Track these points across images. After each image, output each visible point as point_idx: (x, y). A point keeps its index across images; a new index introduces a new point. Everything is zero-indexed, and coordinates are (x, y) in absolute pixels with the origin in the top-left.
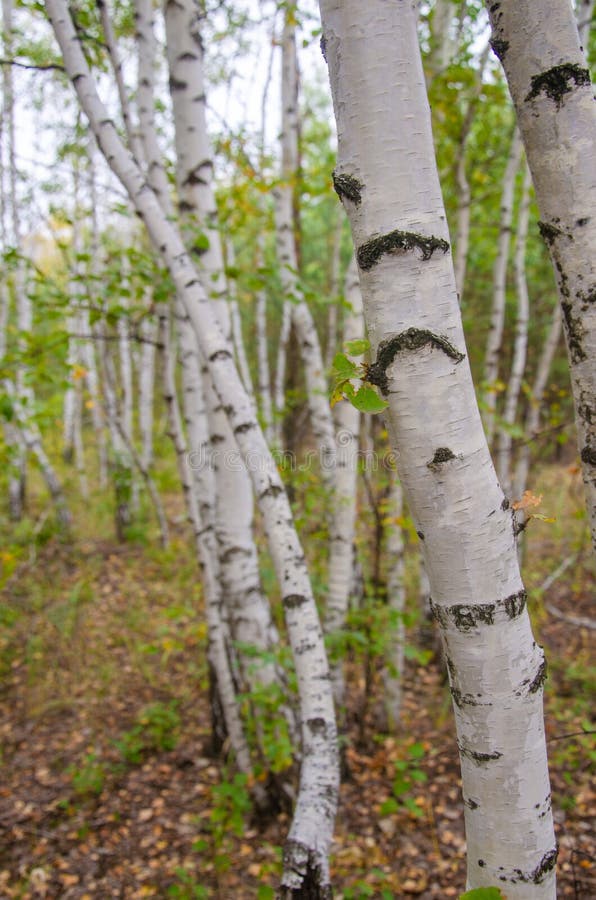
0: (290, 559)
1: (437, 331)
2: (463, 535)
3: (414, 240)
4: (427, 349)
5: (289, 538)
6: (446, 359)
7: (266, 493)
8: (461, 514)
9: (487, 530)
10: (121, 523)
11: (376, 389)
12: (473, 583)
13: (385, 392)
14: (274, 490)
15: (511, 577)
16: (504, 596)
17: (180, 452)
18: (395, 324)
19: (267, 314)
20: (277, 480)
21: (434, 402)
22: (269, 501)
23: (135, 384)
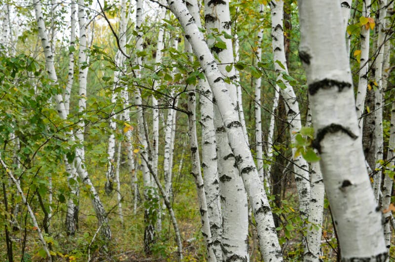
0: (273, 252)
1: (344, 125)
2: (356, 222)
3: (334, 83)
4: (340, 133)
5: (273, 239)
6: (349, 138)
7: (260, 210)
8: (355, 212)
9: (368, 220)
10: (148, 241)
11: (315, 151)
12: (360, 246)
13: (320, 152)
14: (265, 209)
15: (379, 245)
16: (376, 253)
17: (199, 187)
18: (325, 120)
19: (263, 87)
20: (266, 203)
21: (343, 158)
22: (261, 216)
23: (161, 136)
